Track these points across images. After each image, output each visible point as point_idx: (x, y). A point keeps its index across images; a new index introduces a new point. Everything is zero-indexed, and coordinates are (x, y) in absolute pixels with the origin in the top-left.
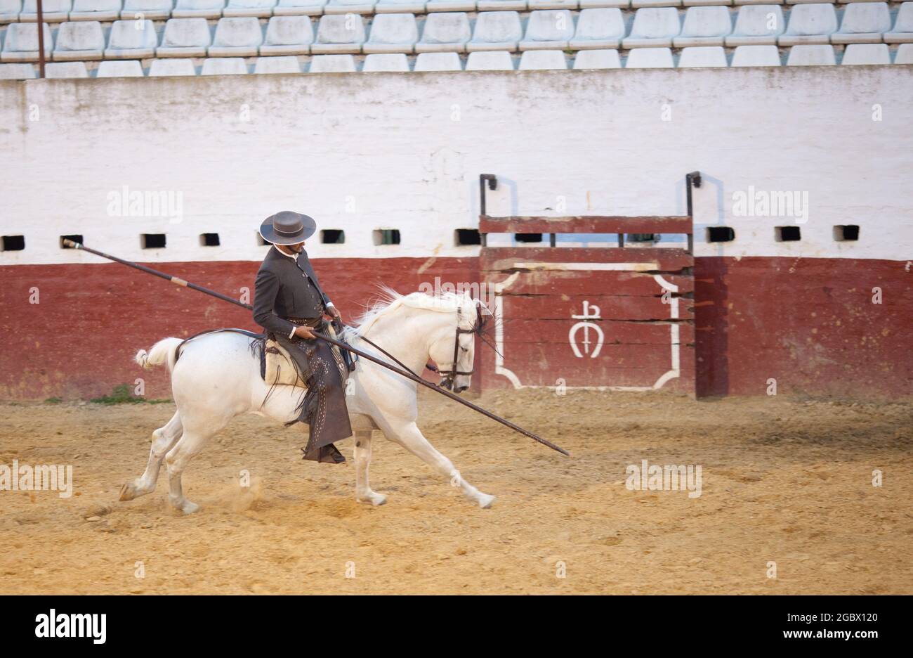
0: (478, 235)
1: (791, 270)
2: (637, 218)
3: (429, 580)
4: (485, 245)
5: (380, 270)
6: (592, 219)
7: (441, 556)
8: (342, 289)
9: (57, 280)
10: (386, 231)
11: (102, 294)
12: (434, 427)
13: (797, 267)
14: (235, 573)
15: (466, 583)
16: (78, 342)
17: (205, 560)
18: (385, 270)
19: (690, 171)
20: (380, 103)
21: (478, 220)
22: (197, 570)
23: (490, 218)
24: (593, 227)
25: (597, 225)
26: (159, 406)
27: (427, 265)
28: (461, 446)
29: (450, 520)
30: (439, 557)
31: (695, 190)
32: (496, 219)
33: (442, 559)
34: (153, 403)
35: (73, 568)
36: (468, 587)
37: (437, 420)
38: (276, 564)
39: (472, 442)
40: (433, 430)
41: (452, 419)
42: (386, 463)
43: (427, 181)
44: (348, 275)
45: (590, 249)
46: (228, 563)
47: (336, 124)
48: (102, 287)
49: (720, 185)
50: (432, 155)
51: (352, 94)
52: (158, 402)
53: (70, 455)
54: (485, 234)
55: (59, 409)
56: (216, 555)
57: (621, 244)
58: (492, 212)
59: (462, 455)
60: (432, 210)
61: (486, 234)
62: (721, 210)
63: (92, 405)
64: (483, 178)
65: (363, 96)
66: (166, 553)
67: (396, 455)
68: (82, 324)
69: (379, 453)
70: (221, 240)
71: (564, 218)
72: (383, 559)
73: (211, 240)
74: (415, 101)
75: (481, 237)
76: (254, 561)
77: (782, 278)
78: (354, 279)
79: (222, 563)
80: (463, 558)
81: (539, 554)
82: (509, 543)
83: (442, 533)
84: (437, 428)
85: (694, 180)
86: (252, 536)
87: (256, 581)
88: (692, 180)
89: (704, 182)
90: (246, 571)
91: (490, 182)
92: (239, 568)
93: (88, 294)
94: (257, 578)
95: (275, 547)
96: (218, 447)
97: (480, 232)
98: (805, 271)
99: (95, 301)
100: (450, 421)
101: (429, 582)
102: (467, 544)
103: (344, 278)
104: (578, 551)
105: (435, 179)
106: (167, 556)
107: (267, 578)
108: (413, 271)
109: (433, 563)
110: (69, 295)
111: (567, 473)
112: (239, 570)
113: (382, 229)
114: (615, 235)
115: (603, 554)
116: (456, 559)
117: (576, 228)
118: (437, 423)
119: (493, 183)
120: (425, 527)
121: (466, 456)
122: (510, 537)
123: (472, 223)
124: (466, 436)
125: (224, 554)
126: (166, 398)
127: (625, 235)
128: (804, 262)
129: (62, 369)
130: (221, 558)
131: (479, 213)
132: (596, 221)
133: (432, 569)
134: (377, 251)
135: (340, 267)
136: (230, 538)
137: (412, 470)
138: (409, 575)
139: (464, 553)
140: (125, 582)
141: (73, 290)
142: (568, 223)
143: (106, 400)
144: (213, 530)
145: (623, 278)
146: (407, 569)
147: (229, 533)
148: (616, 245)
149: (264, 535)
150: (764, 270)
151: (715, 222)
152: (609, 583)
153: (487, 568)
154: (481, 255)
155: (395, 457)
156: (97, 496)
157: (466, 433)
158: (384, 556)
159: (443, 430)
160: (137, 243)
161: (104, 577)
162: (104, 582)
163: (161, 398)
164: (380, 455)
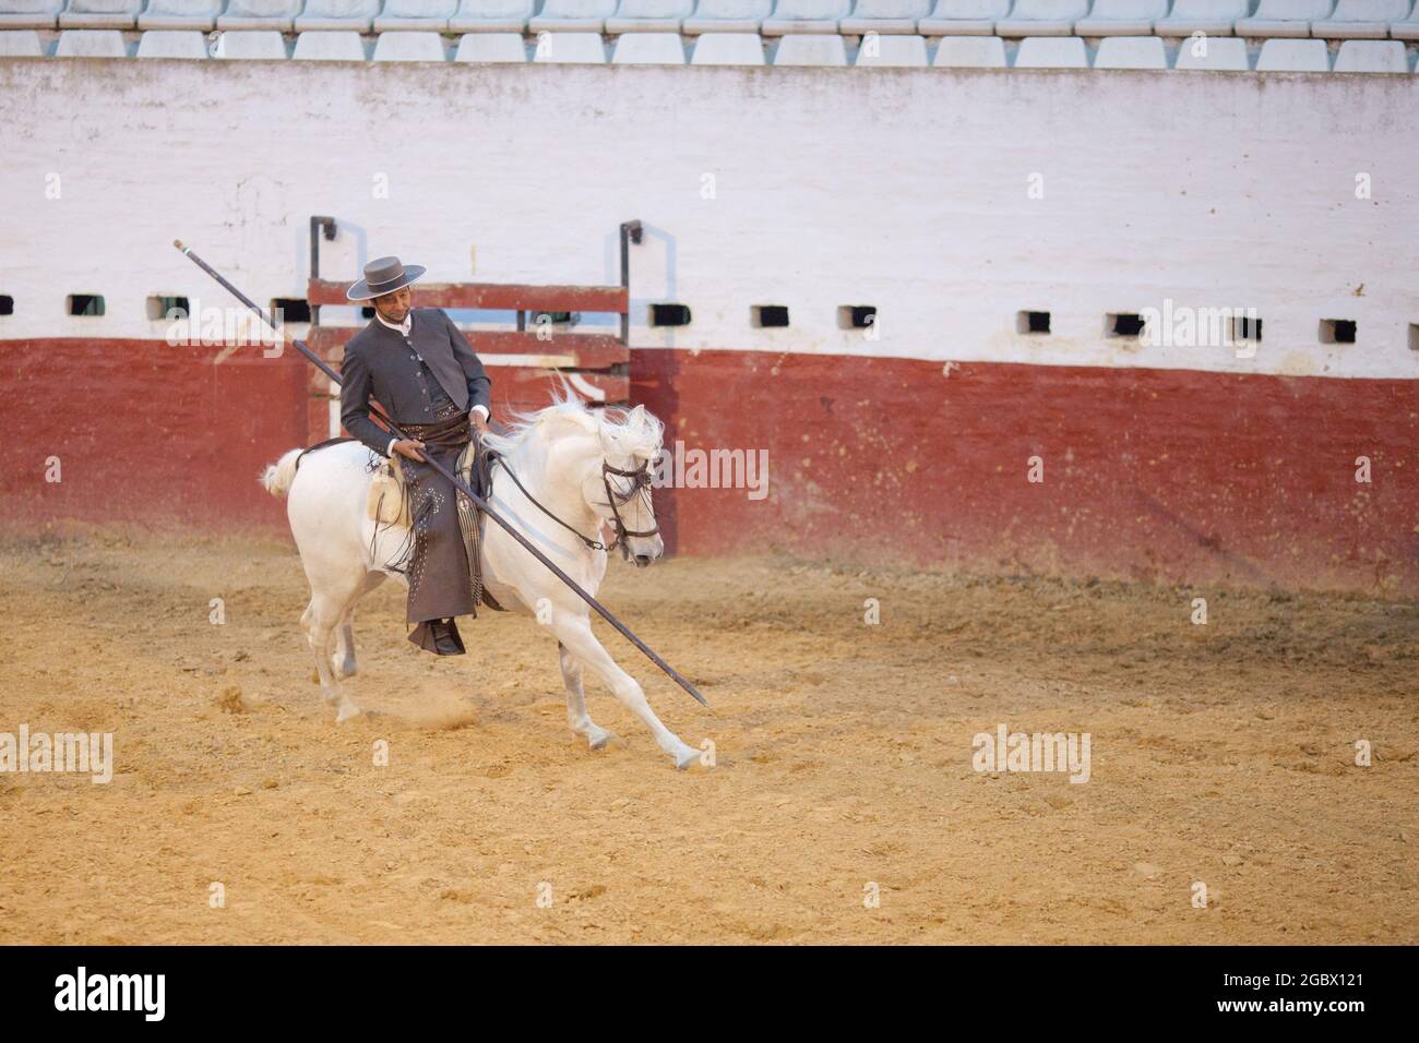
0: (307, 307)
1: (774, 371)
2: (547, 287)
3: (220, 825)
4: (317, 323)
5: (158, 357)
6: (478, 288)
7: (239, 789)
8: (98, 384)
10: (168, 299)
12: (234, 596)
13: (783, 366)
15: (276, 831)
18: (166, 357)
19: (628, 218)
20: (162, 105)
21: (306, 285)
23: (323, 282)
24: (480, 299)
25: (485, 298)
27: (228, 351)
28: (273, 626)
29: (254, 736)
30: (236, 792)
31: (632, 247)
32: (334, 284)
33: (239, 795)
36: (277, 837)
37: (237, 586)
39: (291, 619)
40: (233, 600)
41: (260, 584)
42: (159, 649)
43: (231, 225)
44: (109, 364)
45: (476, 333)
47: (94, 135)
49: (670, 241)
50: (239, 186)
51: (120, 90)
54: (317, 307)
57: (521, 326)
58: (328, 274)
59: (276, 638)
60: (237, 268)
61: (319, 306)
62: (671, 277)
64: (315, 222)
65: (137, 93)
67: (175, 636)
69: (150, 634)
71: (437, 285)
72: (152, 792)
74: (215, 103)
75: (311, 311)
77: (761, 382)
78: (117, 370)
80: (272, 793)
81: (387, 788)
82: (342, 773)
83: (242, 755)
84: (240, 597)
85: (633, 233)
88: (629, 232)
89: (647, 236)
91: (326, 228)
97: (310, 304)
98: (794, 373)
100: (258, 587)
101: (219, 829)
102: (280, 772)
103: (101, 368)
104: (445, 786)
105: (244, 222)
108: (206, 361)
109: (228, 799)
111: (432, 668)
113: (162, 295)
114: (513, 313)
115: (482, 791)
116: (261, 794)
117: (454, 301)
118: (240, 589)
119: (331, 230)
120: (215, 745)
121: (281, 640)
122: (343, 763)
123: (298, 290)
124: (282, 610)
127: (528, 314)
128: (793, 360)
131: (308, 274)
132: (484, 292)
133: (225, 809)
134: (152, 329)
135: (96, 352)
137: (199, 660)
138: (190, 817)
139: (274, 786)
142: (442, 293)
145: (523, 377)
146: (187, 808)
148: (513, 328)
150: (732, 370)
151: (663, 297)
152: (492, 833)
153: (308, 809)
154: (311, 337)
155: (172, 640)
157: (282, 605)
158: (153, 789)
159: (247, 600)
164: (151, 637)
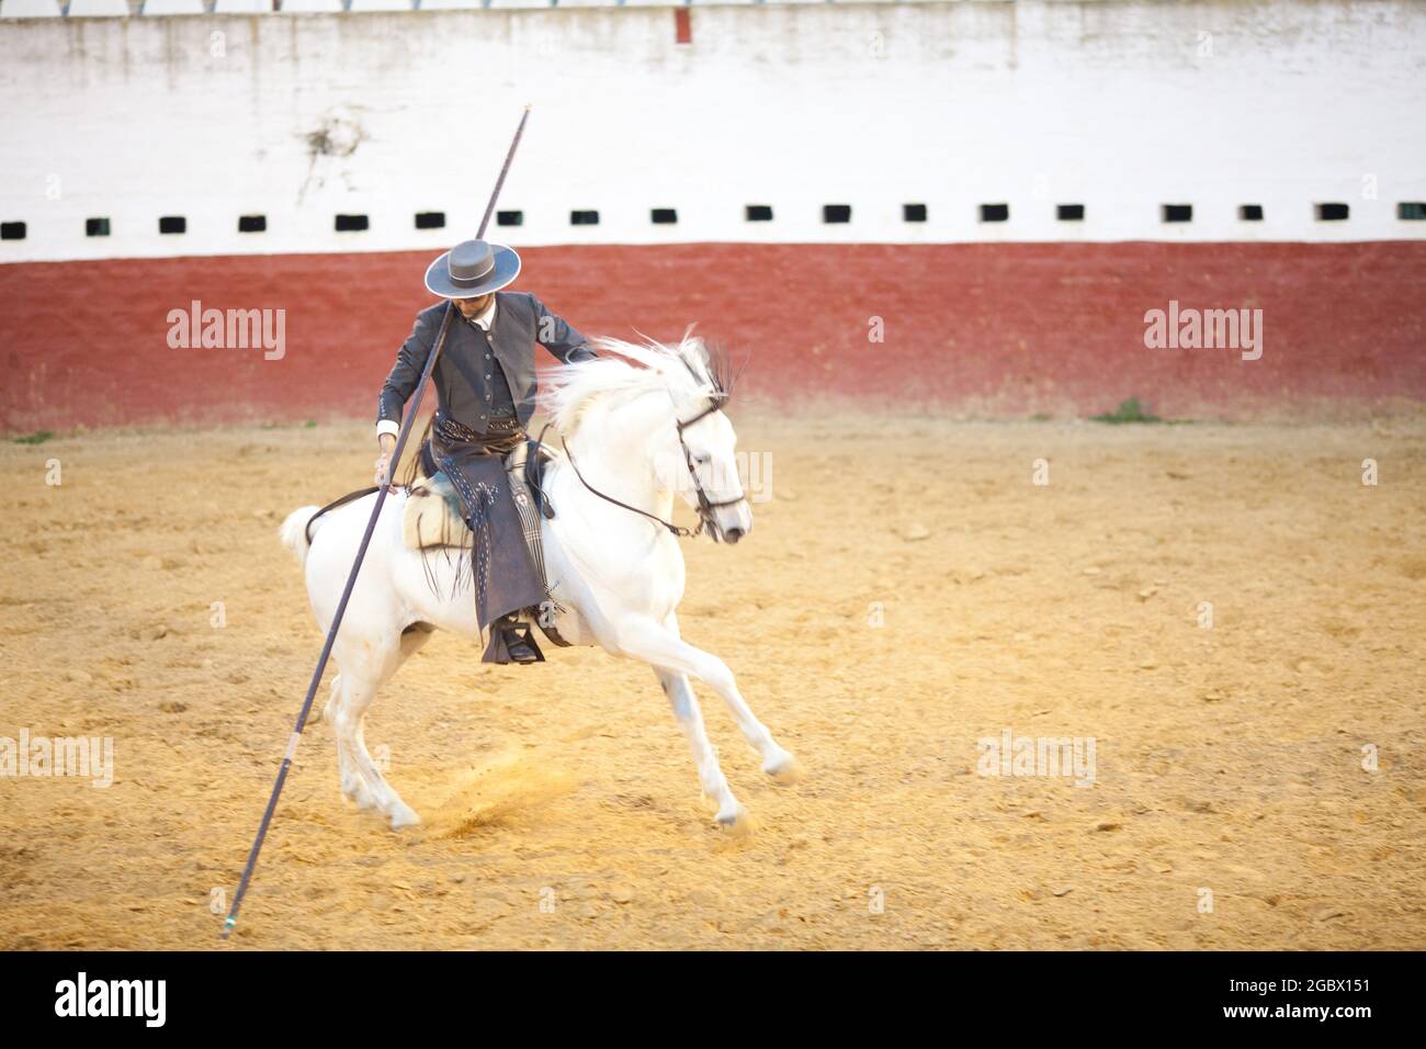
9: (1051, 262)
11: (1107, 280)
14: (1276, 646)
16: (1074, 342)
17: (1237, 629)
22: (1227, 641)
26: (1178, 429)
34: (1170, 423)
35: (1065, 635)
38: (1331, 636)
46: (1268, 634)
48: (1108, 272)
52: (1177, 422)
53: (1062, 489)
55: (1048, 428)
56: (1251, 623)
63: (1092, 425)
66: (1186, 618)
68: (1082, 319)
70: (1266, 212)
73: (1253, 213)
76: (1302, 632)
79: (1260, 632)
86: (1300, 599)
87: (1304, 659)
90: (1292, 644)
92: (1282, 640)
93: (1089, 280)
94: (1305, 654)
95: (1329, 614)
96: (1254, 483)
99: (1098, 289)
106: (1187, 622)
107: (1318, 654)
110: (1066, 281)
112: (1282, 644)
125: (1262, 621)
126: (1186, 417)
129: (1053, 377)
130: (1258, 627)
136: (1270, 601)
140: (1133, 654)
141: (1072, 274)
143: (1110, 419)
144: (1248, 591)
147: (1269, 595)
149: (1315, 598)
156: (1097, 542)
160: (1156, 215)
161: (1106, 646)
162: (1106, 654)
163: (1181, 418)
